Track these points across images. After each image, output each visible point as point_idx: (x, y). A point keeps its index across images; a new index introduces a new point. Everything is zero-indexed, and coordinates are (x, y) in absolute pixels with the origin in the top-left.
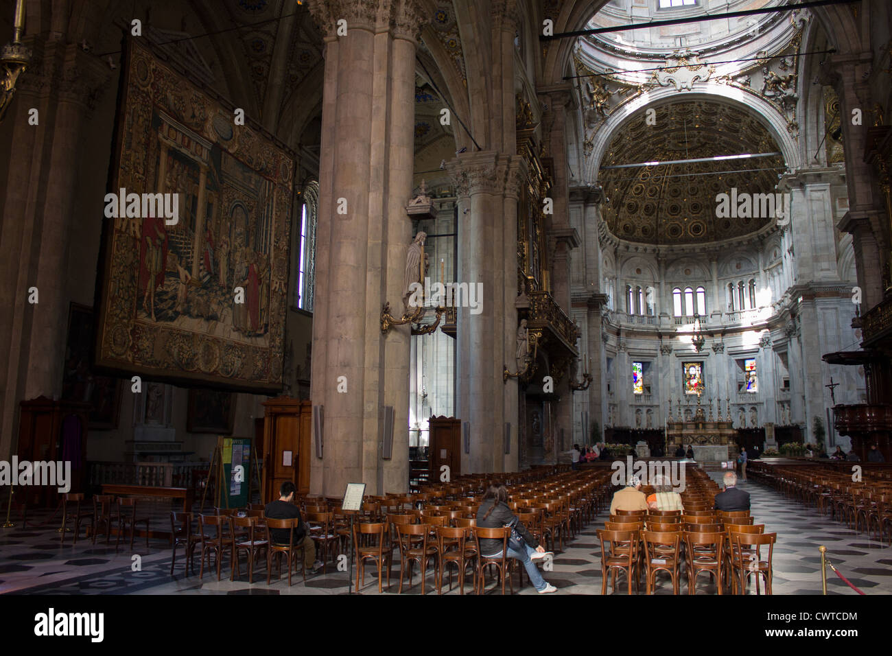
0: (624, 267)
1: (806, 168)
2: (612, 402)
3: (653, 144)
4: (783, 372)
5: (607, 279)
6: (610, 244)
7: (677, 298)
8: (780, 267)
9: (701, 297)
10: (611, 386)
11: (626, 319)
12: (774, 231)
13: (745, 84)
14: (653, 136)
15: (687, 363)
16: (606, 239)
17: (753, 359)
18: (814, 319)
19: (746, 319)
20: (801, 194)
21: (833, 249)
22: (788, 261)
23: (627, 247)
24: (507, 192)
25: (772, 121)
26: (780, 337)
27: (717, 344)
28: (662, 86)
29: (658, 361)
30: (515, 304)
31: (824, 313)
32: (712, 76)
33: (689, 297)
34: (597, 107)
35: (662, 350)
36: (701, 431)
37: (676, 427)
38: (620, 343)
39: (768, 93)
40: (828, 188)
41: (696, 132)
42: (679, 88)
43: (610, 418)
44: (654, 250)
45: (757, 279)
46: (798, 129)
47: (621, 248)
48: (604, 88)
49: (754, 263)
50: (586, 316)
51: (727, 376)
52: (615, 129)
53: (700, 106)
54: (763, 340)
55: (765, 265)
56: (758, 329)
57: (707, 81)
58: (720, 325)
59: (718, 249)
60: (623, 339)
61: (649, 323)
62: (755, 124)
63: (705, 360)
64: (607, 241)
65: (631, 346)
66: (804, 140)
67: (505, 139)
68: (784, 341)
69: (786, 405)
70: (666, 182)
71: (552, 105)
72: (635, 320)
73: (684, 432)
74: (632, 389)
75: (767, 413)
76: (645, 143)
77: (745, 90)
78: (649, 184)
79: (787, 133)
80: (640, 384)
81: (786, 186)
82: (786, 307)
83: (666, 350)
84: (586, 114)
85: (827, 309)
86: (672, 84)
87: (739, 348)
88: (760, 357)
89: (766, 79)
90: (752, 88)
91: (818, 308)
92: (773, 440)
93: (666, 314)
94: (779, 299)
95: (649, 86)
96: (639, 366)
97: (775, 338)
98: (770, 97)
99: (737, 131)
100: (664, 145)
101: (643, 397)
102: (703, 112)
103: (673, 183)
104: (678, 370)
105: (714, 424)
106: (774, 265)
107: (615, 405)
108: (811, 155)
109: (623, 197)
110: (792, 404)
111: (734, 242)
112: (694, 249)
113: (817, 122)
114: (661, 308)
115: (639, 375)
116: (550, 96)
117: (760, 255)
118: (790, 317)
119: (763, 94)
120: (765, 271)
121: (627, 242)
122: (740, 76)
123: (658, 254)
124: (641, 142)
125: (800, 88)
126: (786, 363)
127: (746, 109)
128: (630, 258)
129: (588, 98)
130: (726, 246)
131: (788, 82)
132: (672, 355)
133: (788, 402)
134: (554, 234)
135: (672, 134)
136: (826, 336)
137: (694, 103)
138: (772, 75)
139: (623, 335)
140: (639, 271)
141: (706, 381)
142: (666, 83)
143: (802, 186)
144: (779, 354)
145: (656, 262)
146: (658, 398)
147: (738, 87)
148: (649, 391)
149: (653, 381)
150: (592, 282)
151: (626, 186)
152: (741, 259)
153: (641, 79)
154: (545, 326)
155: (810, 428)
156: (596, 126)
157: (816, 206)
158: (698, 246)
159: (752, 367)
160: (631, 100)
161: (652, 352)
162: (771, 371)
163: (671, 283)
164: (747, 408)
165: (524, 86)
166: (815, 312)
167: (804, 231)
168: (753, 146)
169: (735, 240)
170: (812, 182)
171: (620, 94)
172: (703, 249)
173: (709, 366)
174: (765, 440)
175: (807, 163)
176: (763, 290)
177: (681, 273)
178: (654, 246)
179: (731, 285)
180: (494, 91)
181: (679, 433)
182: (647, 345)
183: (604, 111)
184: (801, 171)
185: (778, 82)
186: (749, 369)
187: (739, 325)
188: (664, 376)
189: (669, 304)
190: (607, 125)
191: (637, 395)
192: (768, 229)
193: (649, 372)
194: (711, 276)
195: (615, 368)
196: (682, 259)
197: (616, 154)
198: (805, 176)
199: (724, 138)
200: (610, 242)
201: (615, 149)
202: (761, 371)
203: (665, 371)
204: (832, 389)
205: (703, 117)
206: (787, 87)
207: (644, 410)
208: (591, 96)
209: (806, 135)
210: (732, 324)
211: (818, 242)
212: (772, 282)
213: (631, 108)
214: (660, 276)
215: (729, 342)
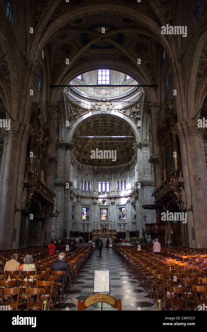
0: (81, 173)
1: (142, 142)
2: (74, 222)
3: (94, 131)
4: (134, 212)
5: (74, 177)
6: (77, 165)
7: (100, 185)
8: (134, 176)
9: (108, 185)
10: (74, 216)
11: (81, 192)
12: (133, 163)
13: (124, 112)
14: (93, 128)
15: (102, 208)
16: (75, 163)
17: (124, 207)
18: (143, 194)
19: (122, 194)
20: (140, 151)
21: (150, 170)
22: (136, 173)
23: (83, 166)
24: (24, 138)
25: (132, 125)
26: (133, 200)
27: (113, 202)
28: (96, 110)
29: (92, 208)
30: (23, 181)
31: (146, 192)
32: (114, 108)
33: (104, 185)
34: (73, 115)
35: (93, 204)
36: (104, 233)
37: (96, 231)
38: (78, 201)
39: (131, 116)
40: (149, 149)
41: (108, 128)
42: (102, 111)
43: (73, 228)
44: (92, 168)
45: (127, 180)
46: (140, 129)
47: (80, 166)
48: (76, 109)
49: (126, 174)
50: (64, 190)
51: (115, 214)
52: (79, 123)
53: (109, 118)
54: (128, 201)
55: (129, 175)
56: (126, 197)
57: (112, 110)
58: (114, 195)
59: (114, 169)
60: (79, 199)
61: (89, 194)
62: (127, 126)
63: (108, 208)
64: (75, 164)
65: (82, 202)
66: (142, 133)
67: (25, 118)
68: (135, 201)
69: (135, 224)
70: (98, 144)
71: (52, 111)
72: (84, 193)
73: (99, 233)
74: (82, 217)
75: (128, 226)
76: (90, 130)
77: (124, 114)
78: (92, 145)
79: (137, 130)
80: (85, 216)
81: (136, 148)
82: (135, 190)
83: (95, 204)
84: (69, 117)
85: (147, 190)
86: (100, 110)
87: (120, 204)
88: (127, 207)
89: (131, 111)
90: (126, 114)
91: (144, 190)
92: (128, 236)
93: (95, 191)
94: (133, 187)
95: (92, 110)
96: (85, 209)
97: (132, 200)
98: (132, 117)
99: (122, 128)
100: (97, 131)
101: (86, 220)
102: (110, 121)
103: (100, 145)
104: (99, 211)
105: (109, 230)
106: (132, 175)
107: (75, 223)
108: (144, 138)
109: (82, 148)
110: (136, 223)
111: (120, 167)
112: (106, 168)
113: (146, 127)
114: (94, 189)
115: (85, 213)
116: (52, 107)
117: (128, 171)
118: (136, 193)
119: (130, 116)
120: (129, 177)
121: (83, 164)
122: (122, 109)
123: (94, 169)
124: (89, 129)
125: (141, 115)
126: (135, 209)
127: (124, 121)
128: (83, 170)
129: (70, 112)
130: (117, 168)
131: (138, 113)
132: (97, 205)
133: (135, 223)
134: (48, 157)
135: (100, 128)
136: (147, 200)
137: (107, 117)
138: (133, 110)
139: (79, 198)
140: (86, 175)
141: (108, 215)
142: (98, 109)
143: (141, 148)
144: (133, 206)
145: (93, 172)
146: (91, 221)
147: (122, 113)
148: (88, 218)
149: (90, 215)
150: (66, 177)
151: (83, 145)
152: (122, 173)
153: (89, 107)
154: (35, 190)
155: (141, 232)
156: (72, 122)
157: (145, 155)
158: (107, 167)
159: (124, 210)
160: (86, 114)
161: (90, 204)
162: (130, 212)
163: (98, 180)
164: (122, 225)
165: (40, 101)
166: (143, 191)
167: (141, 163)
168: (126, 133)
169: (120, 166)
170: (144, 147)
171: (81, 111)
172: (109, 169)
173: (109, 210)
174: (126, 236)
175: (143, 140)
176: (128, 184)
177: (101, 176)
178: (92, 167)
179: (118, 182)
180: (23, 99)
181: (97, 234)
182: (88, 202)
183: (76, 117)
184: (141, 143)
185: (134, 112)
186: (123, 211)
187: (120, 195)
188: (94, 213)
189: (97, 187)
190: (76, 122)
191: (84, 220)
192: (131, 163)
193: (88, 211)
194: (112, 178)
195: (76, 210)
196: (102, 172)
197: (80, 133)
198: (142, 145)
199: (117, 130)
200: (76, 164)
201: (80, 131)
202: (127, 212)
203: (94, 211)
204: (145, 218)
205: (110, 123)
206: (137, 114)
207: (86, 225)
208: (71, 111)
209: (143, 131)
210: (118, 195)
211: (145, 167)
212: (131, 181)
213: (85, 117)
214: (94, 177)
215: (117, 201)
